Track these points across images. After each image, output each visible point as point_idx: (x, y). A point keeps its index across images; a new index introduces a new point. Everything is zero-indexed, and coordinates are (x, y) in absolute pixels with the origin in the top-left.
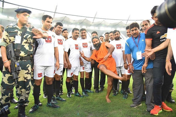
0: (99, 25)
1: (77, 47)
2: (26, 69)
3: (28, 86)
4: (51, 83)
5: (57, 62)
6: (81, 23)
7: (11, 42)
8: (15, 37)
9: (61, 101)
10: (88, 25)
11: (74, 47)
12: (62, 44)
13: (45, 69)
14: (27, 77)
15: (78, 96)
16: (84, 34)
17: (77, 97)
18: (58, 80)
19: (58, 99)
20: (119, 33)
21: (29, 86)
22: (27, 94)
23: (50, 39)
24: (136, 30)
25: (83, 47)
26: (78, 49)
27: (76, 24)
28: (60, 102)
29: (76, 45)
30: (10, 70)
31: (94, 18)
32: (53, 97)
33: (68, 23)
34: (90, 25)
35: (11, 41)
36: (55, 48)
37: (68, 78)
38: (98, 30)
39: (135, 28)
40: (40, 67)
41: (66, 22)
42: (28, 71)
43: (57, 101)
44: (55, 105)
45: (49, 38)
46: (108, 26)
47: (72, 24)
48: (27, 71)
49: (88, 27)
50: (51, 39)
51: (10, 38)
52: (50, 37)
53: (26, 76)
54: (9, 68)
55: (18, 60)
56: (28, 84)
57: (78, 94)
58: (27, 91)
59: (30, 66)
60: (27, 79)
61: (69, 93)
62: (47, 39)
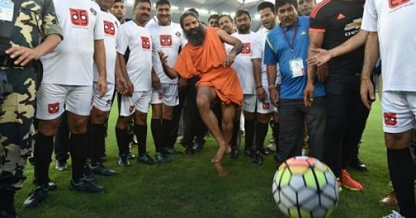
1: (146, 44)
2: (24, 90)
3: (26, 137)
4: (84, 130)
5: (102, 78)
9: (105, 175)
11: (140, 41)
12: (113, 34)
13: (67, 94)
14: (25, 113)
15: (147, 163)
16: (165, 13)
17: (145, 165)
18: (98, 123)
19: (97, 172)
20: (248, 17)
21: (30, 135)
22: (22, 156)
23: (84, 18)
24: (290, 9)
25: (162, 43)
26: (149, 48)
28: (103, 177)
29: (143, 38)
32: (85, 167)
36: (95, 41)
37: (121, 118)
39: (287, 6)
40: (55, 86)
42: (28, 96)
43: (96, 176)
44: (93, 186)
45: (82, 13)
48: (25, 96)
50: (87, 17)
52: (84, 11)
53: (22, 108)
55: (3, 65)
56: (28, 130)
57: (146, 159)
58: (23, 148)
59: (33, 82)
60: (26, 118)
61: (124, 155)
62: (77, 15)
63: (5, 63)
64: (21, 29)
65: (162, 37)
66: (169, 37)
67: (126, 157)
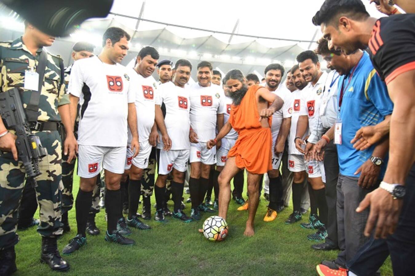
0: (243, 51)
1: (183, 103)
2: (51, 151)
3: (57, 192)
4: (117, 187)
5: (135, 139)
6: (201, 46)
7: (12, 86)
8: (23, 74)
9: (140, 228)
10: (217, 50)
12: (152, 98)
13: (105, 155)
14: (55, 171)
15: (181, 219)
16: (204, 75)
19: (132, 225)
22: (55, 209)
23: (119, 84)
25: (203, 104)
26: (186, 108)
27: (187, 47)
29: (180, 98)
30: (16, 155)
31: (232, 34)
32: (121, 219)
33: (170, 44)
34: (222, 52)
35: (13, 84)
38: (240, 63)
40: (93, 147)
41: (165, 42)
42: (56, 157)
43: (130, 228)
44: (124, 238)
45: (117, 80)
46: (263, 55)
47: (178, 47)
48: (54, 156)
49: (216, 56)
50: (122, 83)
51: (10, 75)
52: (119, 78)
53: (52, 167)
54: (14, 149)
55: (34, 130)
57: (180, 215)
58: (55, 203)
59: (60, 144)
60: (55, 175)
61: (161, 210)
62: (113, 82)
63: (36, 128)
64: (47, 97)
65: (203, 97)
66: (210, 98)
67: (162, 212)
